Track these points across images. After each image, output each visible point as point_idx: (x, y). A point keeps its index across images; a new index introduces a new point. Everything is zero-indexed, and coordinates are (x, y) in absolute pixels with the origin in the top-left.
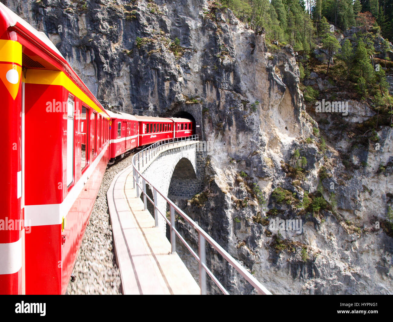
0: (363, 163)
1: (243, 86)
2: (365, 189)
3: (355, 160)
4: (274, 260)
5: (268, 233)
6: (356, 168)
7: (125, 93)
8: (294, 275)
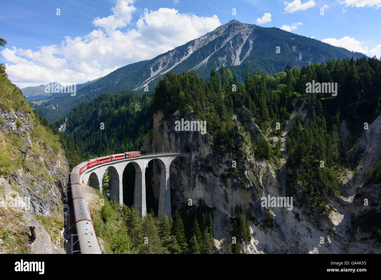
0: (222, 160)
1: (199, 142)
2: (221, 167)
3: (220, 160)
4: (199, 179)
5: (199, 174)
6: (220, 162)
7: (179, 141)
8: (202, 184)
